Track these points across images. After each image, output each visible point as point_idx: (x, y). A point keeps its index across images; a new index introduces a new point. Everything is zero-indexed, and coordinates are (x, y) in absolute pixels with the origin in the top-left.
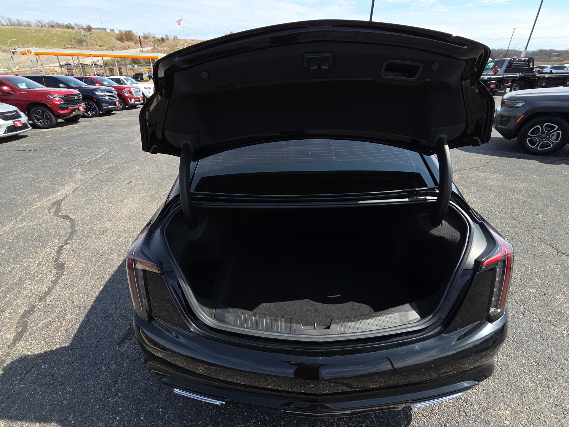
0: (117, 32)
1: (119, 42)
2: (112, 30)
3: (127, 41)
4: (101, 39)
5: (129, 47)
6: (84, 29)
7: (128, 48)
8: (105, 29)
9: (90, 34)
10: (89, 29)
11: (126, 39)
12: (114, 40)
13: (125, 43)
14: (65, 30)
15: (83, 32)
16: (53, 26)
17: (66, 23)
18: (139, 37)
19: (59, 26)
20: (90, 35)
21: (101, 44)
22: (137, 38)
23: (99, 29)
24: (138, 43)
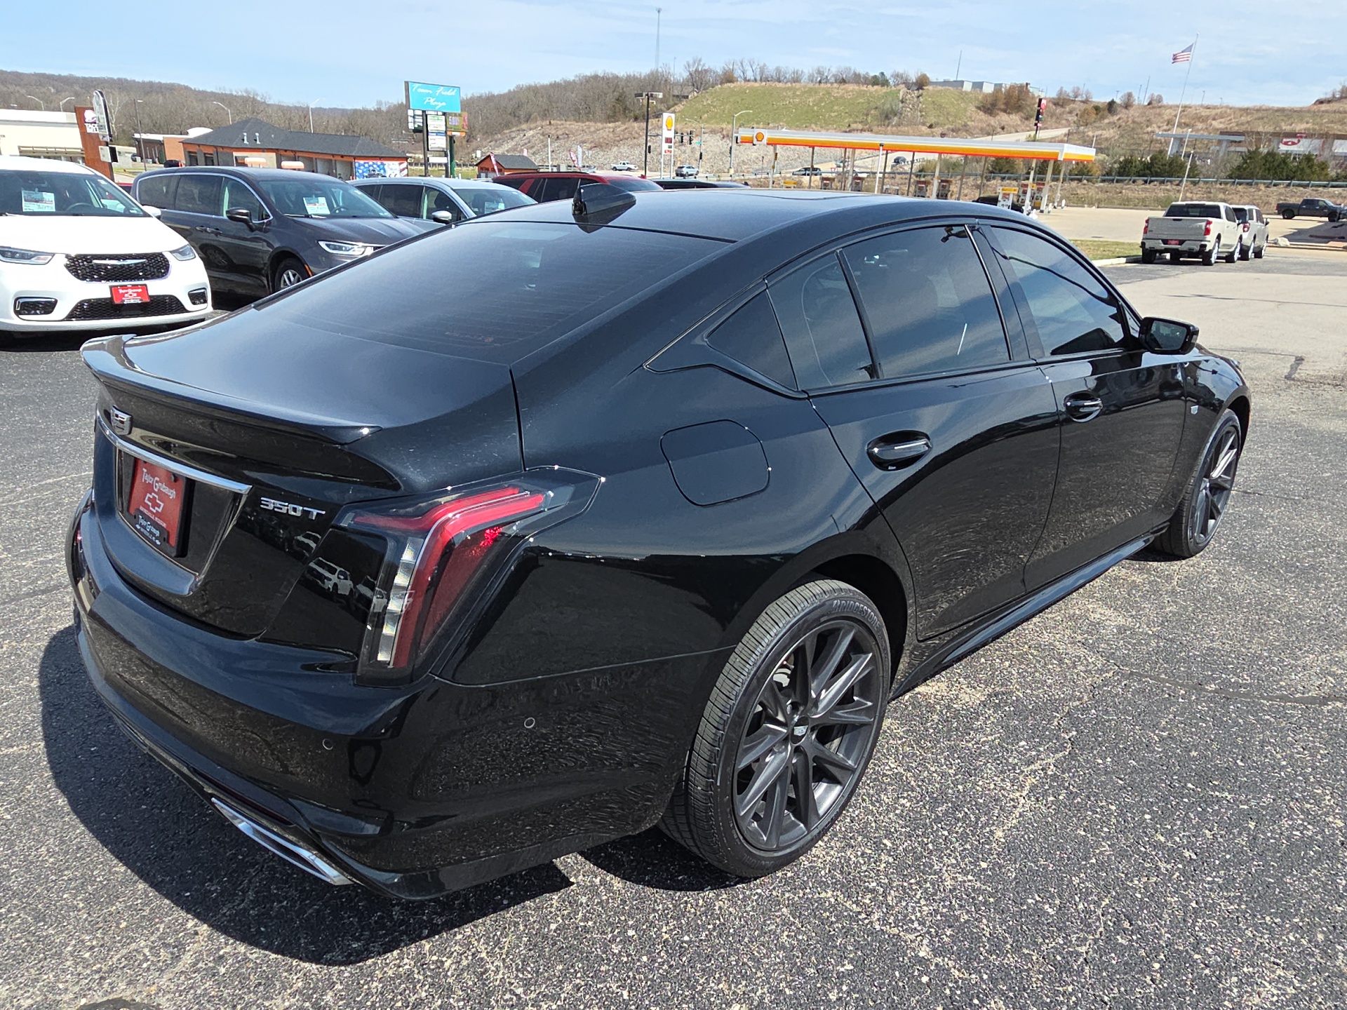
0: (988, 89)
1: (981, 115)
2: (978, 85)
3: (1005, 111)
4: (940, 107)
5: (1003, 128)
6: (908, 85)
7: (1000, 130)
8: (960, 84)
9: (918, 97)
10: (922, 83)
11: (1003, 107)
12: (972, 109)
13: (998, 117)
14: (864, 88)
15: (903, 89)
16: (843, 81)
17: (874, 72)
18: (1040, 100)
19: (858, 79)
20: (915, 99)
21: (934, 121)
22: (1034, 104)
23: (946, 83)
24: (1032, 117)
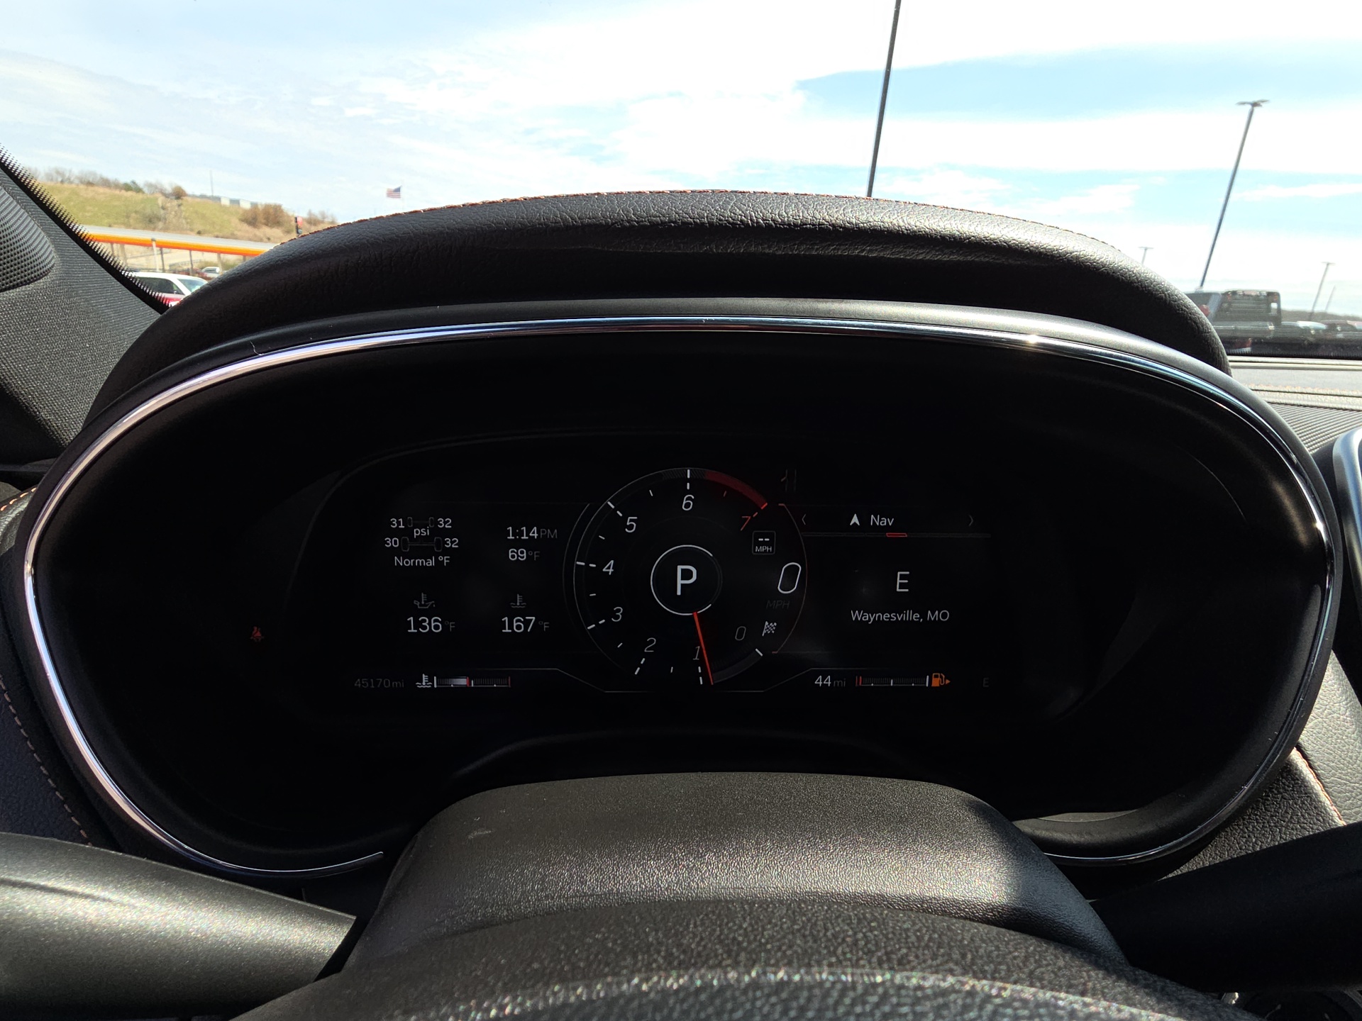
0: (246, 205)
1: (245, 227)
2: (235, 202)
3: (267, 225)
4: (203, 217)
5: (269, 239)
6: (166, 196)
7: (267, 240)
8: (219, 199)
9: (179, 206)
10: (179, 194)
11: (263, 221)
12: (235, 221)
13: (262, 230)
14: (117, 192)
15: (161, 200)
16: (90, 184)
17: (124, 179)
18: (296, 219)
19: (106, 183)
20: (176, 208)
21: (201, 228)
22: (292, 221)
23: (203, 197)
24: (292, 231)
